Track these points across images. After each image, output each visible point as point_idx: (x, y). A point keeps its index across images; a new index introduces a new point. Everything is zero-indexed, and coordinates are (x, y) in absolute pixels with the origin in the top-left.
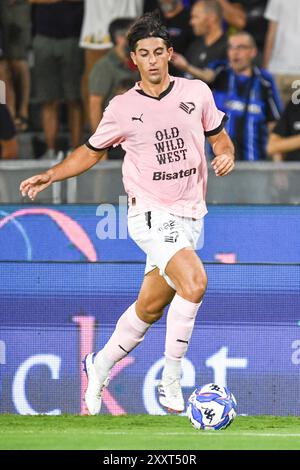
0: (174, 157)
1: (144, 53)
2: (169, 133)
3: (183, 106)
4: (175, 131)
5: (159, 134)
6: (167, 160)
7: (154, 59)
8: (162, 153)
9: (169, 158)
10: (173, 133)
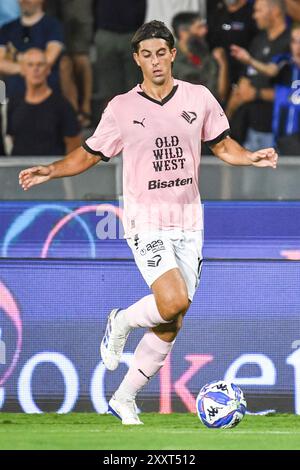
0: (171, 165)
1: (147, 54)
2: (169, 141)
3: (185, 116)
4: (175, 139)
5: (159, 141)
6: (163, 168)
7: (156, 60)
8: (159, 160)
9: (166, 165)
10: (173, 141)
